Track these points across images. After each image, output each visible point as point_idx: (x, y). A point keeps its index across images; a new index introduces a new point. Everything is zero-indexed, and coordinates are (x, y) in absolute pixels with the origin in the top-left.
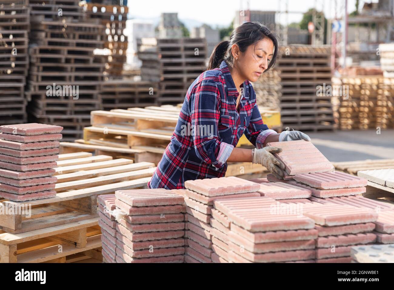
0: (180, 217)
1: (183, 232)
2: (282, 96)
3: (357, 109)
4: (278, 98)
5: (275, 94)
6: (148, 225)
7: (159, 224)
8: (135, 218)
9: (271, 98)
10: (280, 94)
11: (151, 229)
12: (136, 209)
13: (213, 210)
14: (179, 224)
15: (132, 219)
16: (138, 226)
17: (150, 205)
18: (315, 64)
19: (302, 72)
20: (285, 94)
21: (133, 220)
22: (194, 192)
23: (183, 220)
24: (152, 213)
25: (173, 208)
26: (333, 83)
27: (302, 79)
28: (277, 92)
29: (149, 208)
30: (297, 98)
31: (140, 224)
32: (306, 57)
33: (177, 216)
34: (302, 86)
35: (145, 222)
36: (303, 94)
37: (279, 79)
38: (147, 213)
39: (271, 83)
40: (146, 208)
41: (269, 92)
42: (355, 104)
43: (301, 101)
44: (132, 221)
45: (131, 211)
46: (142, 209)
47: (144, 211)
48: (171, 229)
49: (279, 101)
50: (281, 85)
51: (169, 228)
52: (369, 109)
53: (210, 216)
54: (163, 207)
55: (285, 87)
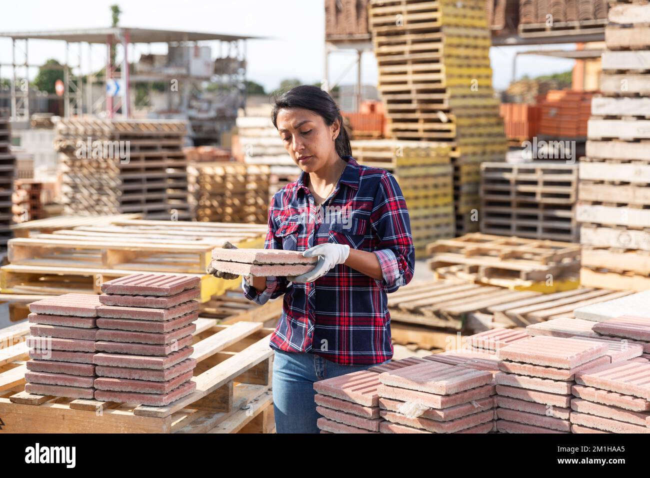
0: (490, 402)
1: (492, 424)
2: (122, 195)
3: (219, 210)
4: (117, 199)
5: (110, 192)
6: (460, 421)
7: (471, 417)
8: (447, 412)
9: (104, 198)
10: (120, 193)
11: (463, 426)
12: (447, 398)
13: (577, 388)
14: (488, 413)
15: (445, 414)
16: (451, 424)
17: (462, 390)
18: (164, 147)
19: (148, 159)
20: (126, 192)
21: (446, 416)
22: (523, 363)
23: (492, 406)
24: (463, 401)
25: (483, 391)
26: (189, 173)
27: (148, 169)
28: (114, 189)
29: (459, 396)
30: (142, 197)
31: (452, 421)
32: (149, 137)
33: (487, 401)
34: (149, 180)
35: (457, 416)
36: (150, 191)
37: (117, 171)
38: (458, 403)
39: (105, 176)
40: (457, 395)
41: (100, 190)
42: (215, 203)
43: (149, 201)
44: (445, 418)
45: (442, 403)
46: (454, 397)
47: (455, 400)
48: (481, 422)
49: (118, 204)
50: (121, 180)
51: (479, 421)
52: (233, 209)
53: (572, 396)
54: (473, 391)
55: (126, 181)
